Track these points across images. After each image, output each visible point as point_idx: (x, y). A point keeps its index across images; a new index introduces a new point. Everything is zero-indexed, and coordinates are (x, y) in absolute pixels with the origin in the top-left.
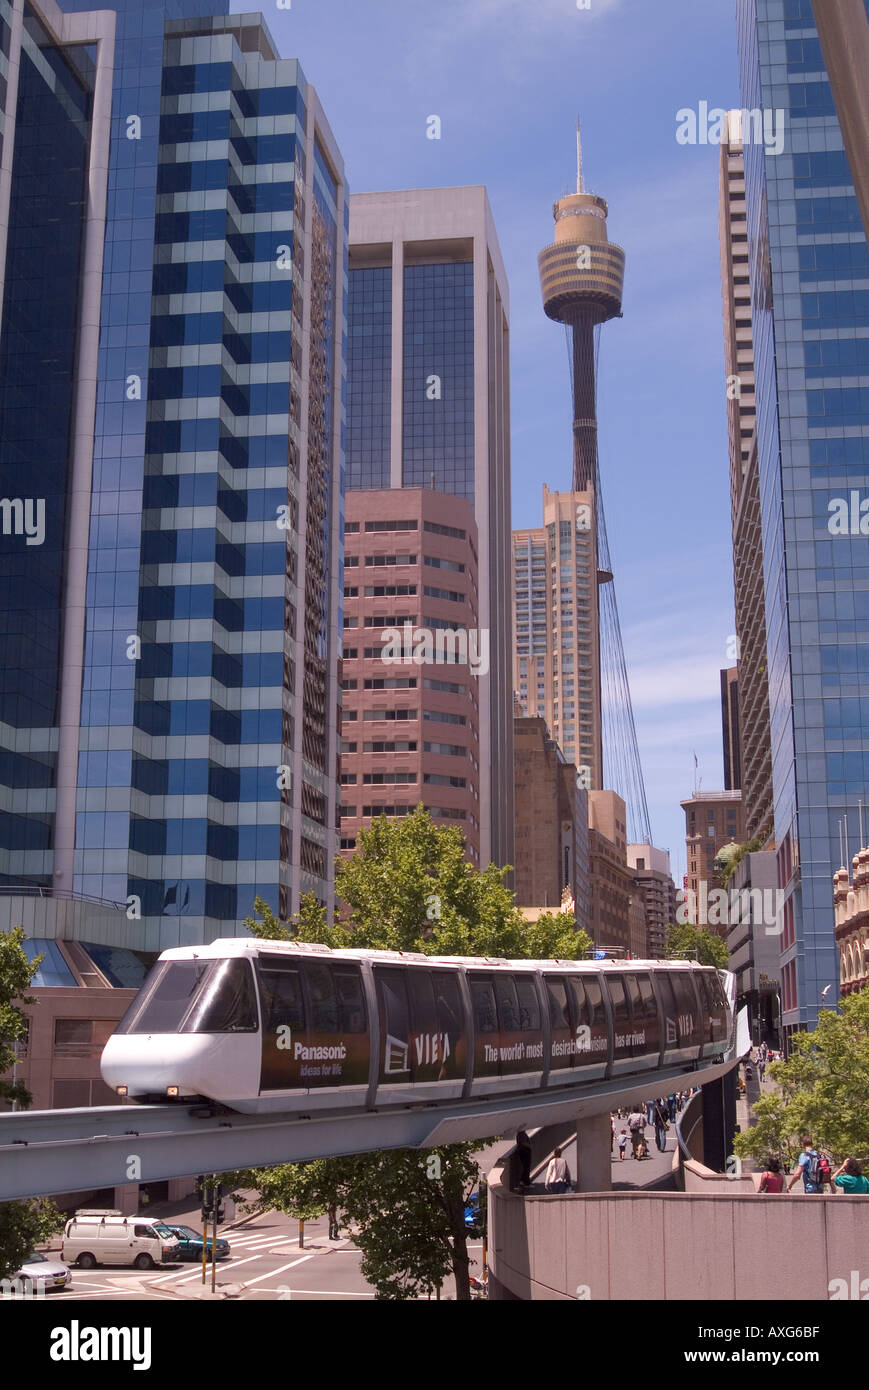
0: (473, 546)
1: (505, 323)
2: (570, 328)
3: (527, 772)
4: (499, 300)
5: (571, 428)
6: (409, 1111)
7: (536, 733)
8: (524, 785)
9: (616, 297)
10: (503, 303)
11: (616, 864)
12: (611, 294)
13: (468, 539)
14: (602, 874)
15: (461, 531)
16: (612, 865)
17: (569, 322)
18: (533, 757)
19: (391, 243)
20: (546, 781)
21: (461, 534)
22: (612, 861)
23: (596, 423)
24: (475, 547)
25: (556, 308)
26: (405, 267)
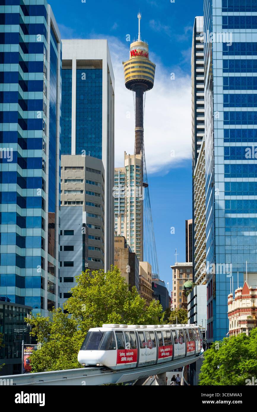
0: (103, 177)
1: (113, 92)
2: (135, 93)
3: (118, 255)
4: (111, 84)
5: (135, 130)
6: (113, 373)
7: (122, 242)
8: (117, 260)
9: (152, 82)
10: (113, 85)
11: (148, 287)
12: (150, 81)
13: (102, 174)
14: (143, 291)
15: (99, 171)
16: (147, 288)
17: (134, 90)
18: (120, 250)
19: (72, 60)
20: (125, 258)
21: (100, 172)
22: (147, 286)
23: (143, 129)
24: (104, 177)
25: (130, 85)
26: (77, 69)
